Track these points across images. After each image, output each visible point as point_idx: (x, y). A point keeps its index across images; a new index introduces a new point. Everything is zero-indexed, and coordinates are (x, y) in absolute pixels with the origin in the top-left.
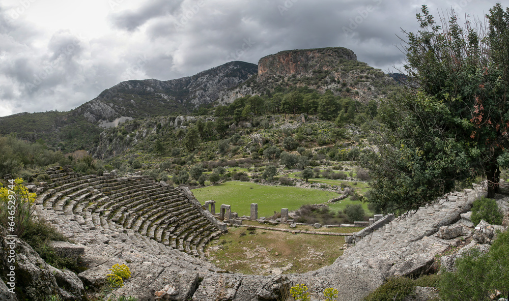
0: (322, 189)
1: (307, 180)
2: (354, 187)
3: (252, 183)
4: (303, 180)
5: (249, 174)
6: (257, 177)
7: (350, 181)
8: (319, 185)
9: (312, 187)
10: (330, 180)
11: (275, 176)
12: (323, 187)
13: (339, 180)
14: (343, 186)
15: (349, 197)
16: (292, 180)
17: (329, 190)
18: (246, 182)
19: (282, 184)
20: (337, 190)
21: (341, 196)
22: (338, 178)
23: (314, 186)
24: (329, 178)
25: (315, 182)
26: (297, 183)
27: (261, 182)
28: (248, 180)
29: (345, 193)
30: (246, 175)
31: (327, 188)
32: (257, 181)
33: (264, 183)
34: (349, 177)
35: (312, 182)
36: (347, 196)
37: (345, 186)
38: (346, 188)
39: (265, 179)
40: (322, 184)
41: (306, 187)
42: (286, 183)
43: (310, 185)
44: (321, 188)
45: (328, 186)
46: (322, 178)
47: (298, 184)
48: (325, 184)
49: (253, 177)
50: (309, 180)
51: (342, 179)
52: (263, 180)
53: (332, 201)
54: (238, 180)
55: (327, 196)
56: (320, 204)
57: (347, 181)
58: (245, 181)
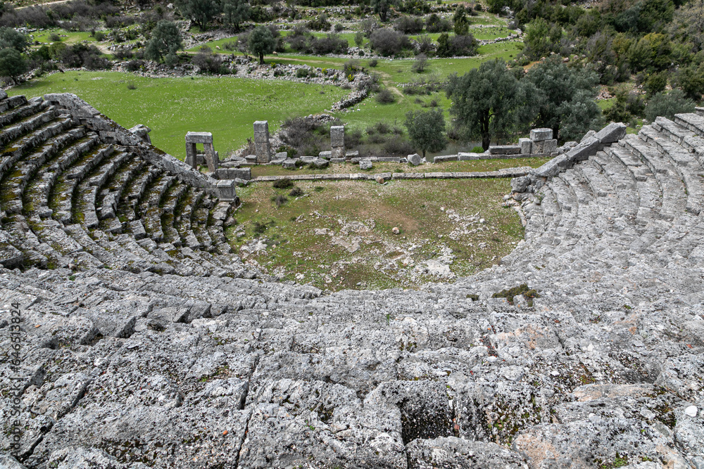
0: (303, 81)
1: (262, 58)
2: (373, 71)
3: (120, 71)
4: (251, 59)
5: (105, 49)
6: (130, 56)
7: (356, 57)
8: (293, 69)
9: (276, 74)
10: (310, 56)
11: (179, 52)
12: (302, 74)
13: (331, 56)
14: (351, 70)
15: (373, 96)
16: (223, 59)
17: (320, 81)
18: (105, 72)
19: (203, 71)
20: (336, 79)
21: (353, 95)
22: (329, 51)
23: (282, 74)
24: (308, 52)
25: (281, 63)
26: (239, 67)
27: (145, 70)
28: (109, 67)
29: (361, 88)
30: (98, 52)
31: (313, 75)
32: (133, 68)
33: (156, 72)
34: (353, 48)
35: (275, 64)
36: (368, 93)
37: (355, 71)
38: (359, 75)
39: (156, 59)
40: (299, 67)
41: (262, 76)
42: (212, 67)
43: (272, 72)
44: (300, 75)
45: (315, 70)
46: (290, 52)
47: (243, 70)
48: (307, 68)
49: (120, 56)
50: (266, 58)
51: (338, 52)
52: (149, 63)
53: (342, 107)
54: (79, 66)
55: (323, 96)
56: (319, 116)
57: (349, 56)
58: (99, 68)
